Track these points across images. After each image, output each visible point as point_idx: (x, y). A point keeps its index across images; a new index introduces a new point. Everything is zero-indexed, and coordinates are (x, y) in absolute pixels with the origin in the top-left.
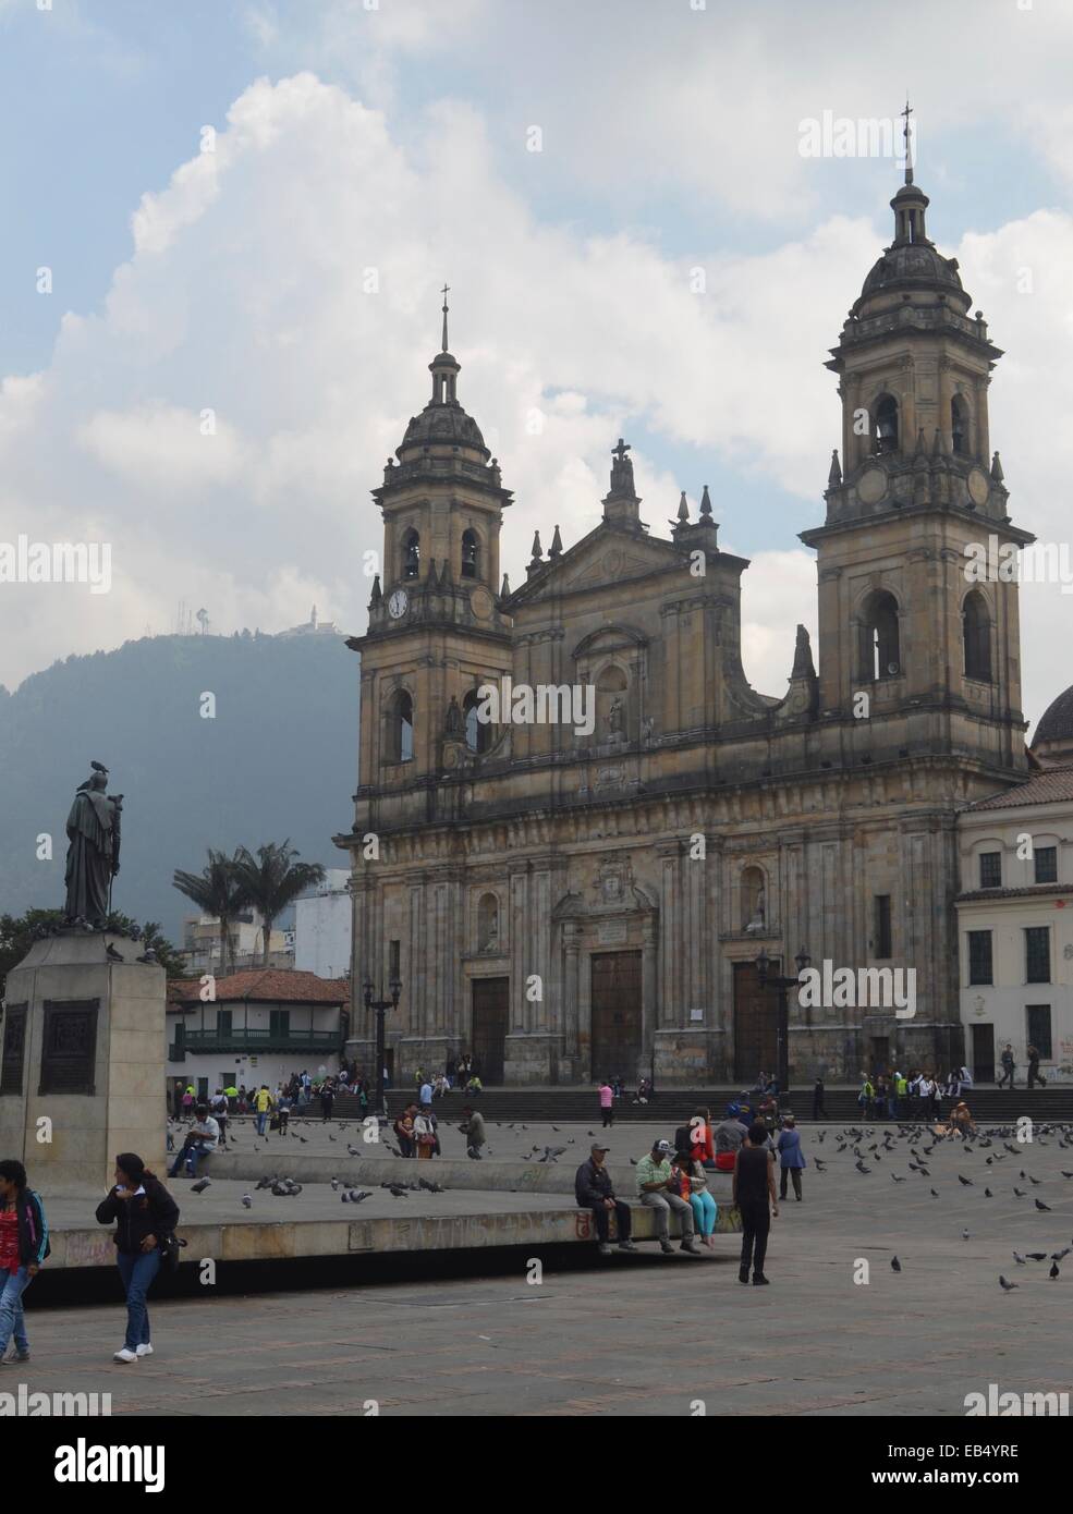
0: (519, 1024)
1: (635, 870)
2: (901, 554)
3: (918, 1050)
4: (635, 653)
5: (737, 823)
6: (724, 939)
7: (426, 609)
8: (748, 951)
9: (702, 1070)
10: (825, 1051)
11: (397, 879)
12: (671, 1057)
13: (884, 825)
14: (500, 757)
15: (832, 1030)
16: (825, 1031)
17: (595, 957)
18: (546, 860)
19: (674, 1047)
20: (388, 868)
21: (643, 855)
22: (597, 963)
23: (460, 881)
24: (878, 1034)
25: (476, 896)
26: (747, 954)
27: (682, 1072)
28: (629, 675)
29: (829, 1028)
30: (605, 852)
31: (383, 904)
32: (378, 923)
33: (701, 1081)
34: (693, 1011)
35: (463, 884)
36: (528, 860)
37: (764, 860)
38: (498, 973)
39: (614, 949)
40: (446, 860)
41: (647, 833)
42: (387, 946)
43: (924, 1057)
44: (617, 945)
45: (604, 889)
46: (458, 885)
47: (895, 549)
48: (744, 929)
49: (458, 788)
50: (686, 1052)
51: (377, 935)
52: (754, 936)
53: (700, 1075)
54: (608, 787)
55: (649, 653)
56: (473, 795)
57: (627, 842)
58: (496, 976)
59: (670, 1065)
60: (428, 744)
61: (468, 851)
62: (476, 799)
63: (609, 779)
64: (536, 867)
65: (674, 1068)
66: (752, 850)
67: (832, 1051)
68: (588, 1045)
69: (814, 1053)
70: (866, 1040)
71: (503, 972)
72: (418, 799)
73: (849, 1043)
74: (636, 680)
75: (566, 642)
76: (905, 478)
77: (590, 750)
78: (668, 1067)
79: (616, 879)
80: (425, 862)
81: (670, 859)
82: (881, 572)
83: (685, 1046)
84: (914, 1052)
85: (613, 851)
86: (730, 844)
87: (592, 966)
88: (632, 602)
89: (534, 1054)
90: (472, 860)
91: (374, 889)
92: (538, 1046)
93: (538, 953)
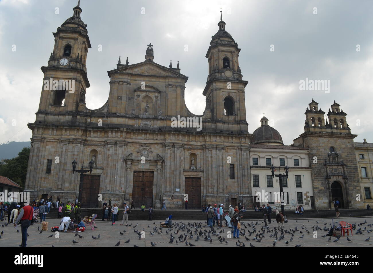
0: (108, 189)
1: (153, 149)
2: (236, 90)
3: (247, 202)
4: (156, 94)
5: (190, 142)
6: (184, 171)
7: (76, 66)
8: (192, 175)
9: (180, 205)
10: (220, 201)
11: (54, 140)
12: (169, 201)
13: (233, 148)
14: (102, 111)
15: (222, 196)
16: (220, 196)
17: (135, 172)
18: (123, 142)
19: (170, 199)
20: (51, 136)
21: (156, 146)
22: (135, 174)
23: (83, 144)
24: (234, 197)
25: (89, 149)
26: (191, 175)
27: (174, 206)
28: (154, 99)
29: (221, 195)
30: (142, 143)
31: (46, 147)
32: (43, 153)
33: (180, 208)
34: (176, 189)
35: (84, 145)
36: (116, 142)
37: (197, 152)
38: (96, 173)
39: (143, 170)
40: (80, 137)
41: (160, 140)
42: (46, 161)
43: (249, 203)
44: (145, 169)
45: (142, 153)
46: (82, 145)
47: (235, 88)
48: (190, 168)
49: (85, 117)
50: (174, 200)
51: (43, 157)
52: (193, 171)
53: (180, 207)
54: (145, 126)
55: (160, 95)
56: (91, 120)
57: (152, 141)
58: (95, 174)
59: (169, 203)
60: (73, 102)
61: (88, 136)
62: (92, 122)
63: (146, 124)
64: (118, 144)
65: (170, 204)
66: (193, 149)
67: (222, 201)
68: (132, 197)
69: (217, 201)
70: (230, 199)
71: (99, 173)
72: (68, 118)
73: (226, 199)
74: (156, 101)
75: (131, 86)
76: (237, 75)
77: (139, 115)
78: (168, 204)
79: (147, 151)
80: (70, 137)
81: (169, 148)
82: (231, 92)
83: (174, 198)
84: (246, 202)
85: (145, 143)
86: (186, 146)
87: (134, 174)
88: (155, 81)
89: (115, 199)
90: (89, 139)
91: (43, 142)
92: (117, 196)
93: (118, 169)
